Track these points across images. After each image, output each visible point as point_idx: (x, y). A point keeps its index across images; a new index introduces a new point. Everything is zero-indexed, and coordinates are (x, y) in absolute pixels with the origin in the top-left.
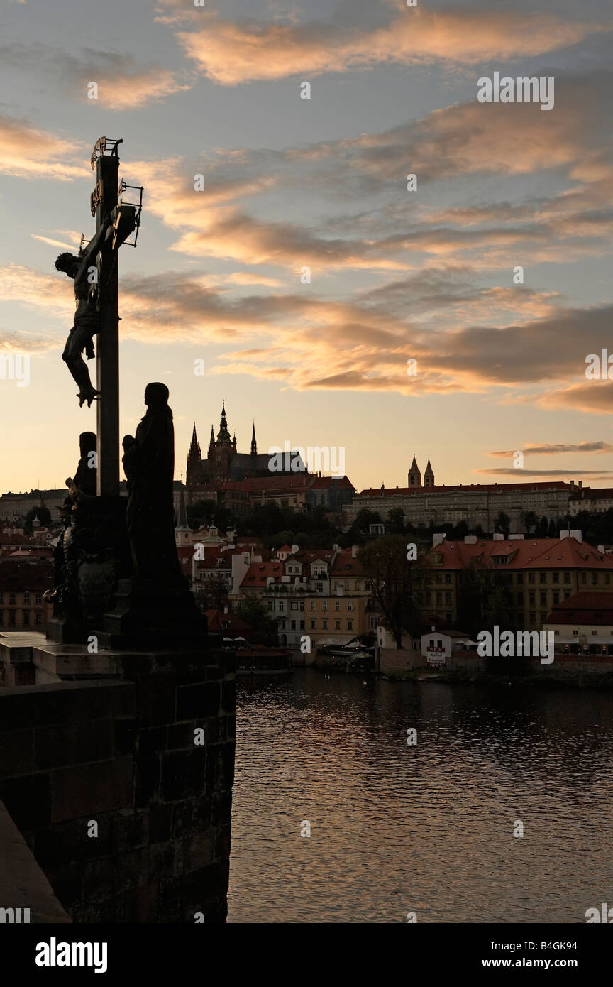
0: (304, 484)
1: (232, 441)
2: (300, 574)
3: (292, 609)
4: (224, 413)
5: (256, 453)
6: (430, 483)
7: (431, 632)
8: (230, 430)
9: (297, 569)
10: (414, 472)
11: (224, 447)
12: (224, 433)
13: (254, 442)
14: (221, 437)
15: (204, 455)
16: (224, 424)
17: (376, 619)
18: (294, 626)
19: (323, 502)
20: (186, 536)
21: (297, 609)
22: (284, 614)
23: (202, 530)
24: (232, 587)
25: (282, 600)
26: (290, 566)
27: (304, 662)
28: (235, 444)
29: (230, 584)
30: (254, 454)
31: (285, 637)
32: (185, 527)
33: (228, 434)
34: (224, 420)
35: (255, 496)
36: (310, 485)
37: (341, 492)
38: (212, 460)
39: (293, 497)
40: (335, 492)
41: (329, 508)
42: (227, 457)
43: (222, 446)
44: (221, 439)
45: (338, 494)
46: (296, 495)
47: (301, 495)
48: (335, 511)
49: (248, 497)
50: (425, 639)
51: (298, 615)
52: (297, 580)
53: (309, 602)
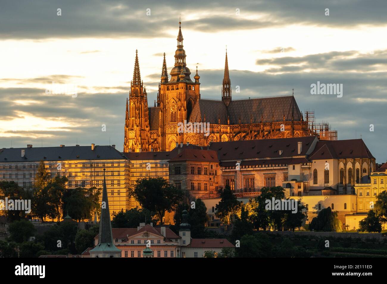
0: (299, 152)
1: (193, 81)
4: (180, 38)
5: (230, 98)
11: (180, 90)
12: (181, 68)
13: (226, 82)
14: (178, 75)
16: (181, 55)
19: (327, 180)
23: (141, 230)
28: (197, 85)
30: (227, 99)
32: (109, 246)
33: (187, 70)
34: (180, 48)
35: (226, 169)
36: (309, 152)
37: (354, 164)
38: (163, 108)
39: (281, 172)
40: (345, 165)
41: (336, 189)
42: (185, 105)
43: (178, 89)
44: (176, 78)
45: (349, 165)
46: (285, 167)
47: (294, 169)
48: (345, 193)
49: (216, 171)
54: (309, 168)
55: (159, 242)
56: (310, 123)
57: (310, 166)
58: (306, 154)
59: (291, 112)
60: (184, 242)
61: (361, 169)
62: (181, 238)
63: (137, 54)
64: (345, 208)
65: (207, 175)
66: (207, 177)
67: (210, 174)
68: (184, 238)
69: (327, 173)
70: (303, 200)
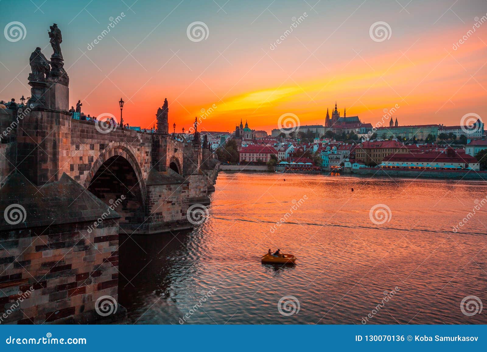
3: (326, 158)
4: (336, 105)
5: (345, 117)
6: (397, 125)
7: (355, 163)
8: (338, 110)
10: (391, 122)
11: (336, 115)
12: (336, 111)
13: (345, 114)
15: (330, 118)
16: (336, 108)
17: (345, 160)
18: (326, 162)
22: (324, 159)
24: (313, 152)
25: (324, 156)
28: (339, 114)
35: (344, 129)
41: (365, 133)
42: (337, 118)
45: (368, 128)
46: (355, 129)
47: (357, 129)
49: (342, 129)
50: (353, 165)
51: (328, 159)
52: (328, 151)
53: (330, 156)
54: (360, 129)
56: (360, 121)
58: (359, 126)
59: (357, 119)
61: (370, 129)
63: (328, 109)
66: (340, 131)
69: (363, 129)
70: (358, 135)
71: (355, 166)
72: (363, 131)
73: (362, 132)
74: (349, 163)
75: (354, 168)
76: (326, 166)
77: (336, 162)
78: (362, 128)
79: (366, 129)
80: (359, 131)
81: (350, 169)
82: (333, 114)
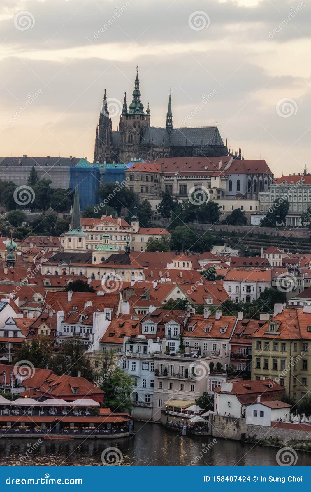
0: (220, 167)
1: (146, 113)
2: (155, 333)
3: (143, 369)
4: (137, 82)
5: (171, 127)
7: (256, 403)
9: (153, 328)
11: (136, 120)
12: (137, 105)
13: (169, 115)
14: (134, 108)
16: (137, 95)
17: (216, 382)
18: (144, 385)
20: (80, 240)
21: (148, 370)
22: (136, 373)
23: (103, 220)
24: (93, 343)
25: (134, 361)
26: (146, 325)
27: (152, 419)
28: (148, 116)
29: (91, 340)
30: (169, 128)
31: (136, 394)
32: (78, 231)
33: (141, 105)
34: (137, 89)
35: (166, 178)
36: (226, 168)
37: (258, 178)
38: (123, 133)
39: (206, 181)
40: (252, 178)
41: (245, 195)
42: (139, 131)
43: (134, 119)
44: (133, 111)
45: (255, 178)
46: (209, 178)
47: (215, 179)
48: (251, 199)
49: (159, 179)
50: (250, 409)
51: (149, 375)
52: (150, 341)
53: (158, 364)
54: (226, 180)
55: (116, 229)
56: (228, 147)
57: (227, 178)
58: (225, 169)
59: (215, 139)
60: (134, 230)
61: (263, 181)
62: (132, 227)
63: (105, 92)
64: (251, 209)
65: (152, 182)
66: (153, 184)
67: (155, 181)
68: (134, 227)
69: (238, 182)
70: (221, 203)
71: (255, 414)
72: (238, 189)
73: (234, 191)
74: (234, 400)
75: (250, 420)
76: (142, 399)
77: (182, 389)
78: (234, 178)
79: (250, 183)
80: (224, 186)
81: (238, 425)
82: (125, 115)
